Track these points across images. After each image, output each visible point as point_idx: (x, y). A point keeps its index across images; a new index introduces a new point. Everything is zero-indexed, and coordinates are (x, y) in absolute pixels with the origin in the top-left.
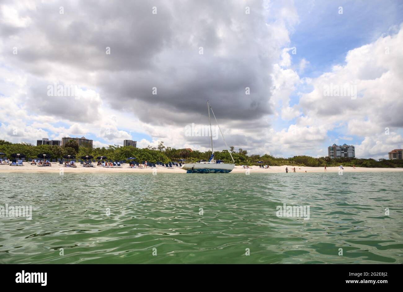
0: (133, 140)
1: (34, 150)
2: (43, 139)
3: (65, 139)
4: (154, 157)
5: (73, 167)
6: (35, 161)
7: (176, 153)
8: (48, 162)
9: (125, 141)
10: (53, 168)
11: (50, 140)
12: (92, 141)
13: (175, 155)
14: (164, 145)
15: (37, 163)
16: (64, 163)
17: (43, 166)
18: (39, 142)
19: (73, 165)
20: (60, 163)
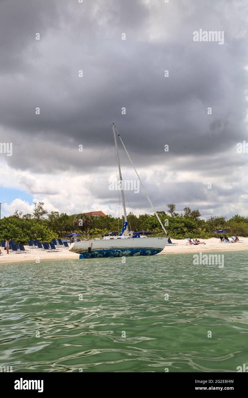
4: (25, 232)
7: (68, 222)
13: (67, 226)
14: (44, 207)
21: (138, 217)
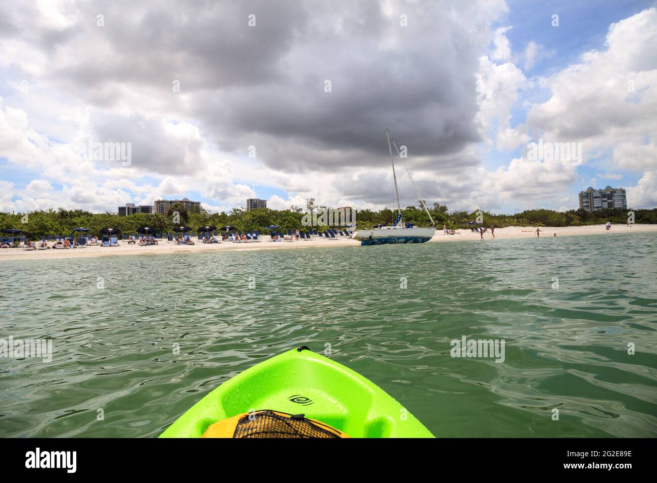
0: (262, 199)
1: (126, 222)
2: (127, 204)
3: (158, 202)
5: (189, 244)
6: (134, 237)
8: (152, 239)
9: (250, 201)
10: (162, 248)
11: (137, 205)
12: (199, 203)
15: (138, 241)
16: (174, 239)
17: (146, 245)
18: (122, 210)
19: (188, 242)
20: (169, 240)
21: (378, 212)
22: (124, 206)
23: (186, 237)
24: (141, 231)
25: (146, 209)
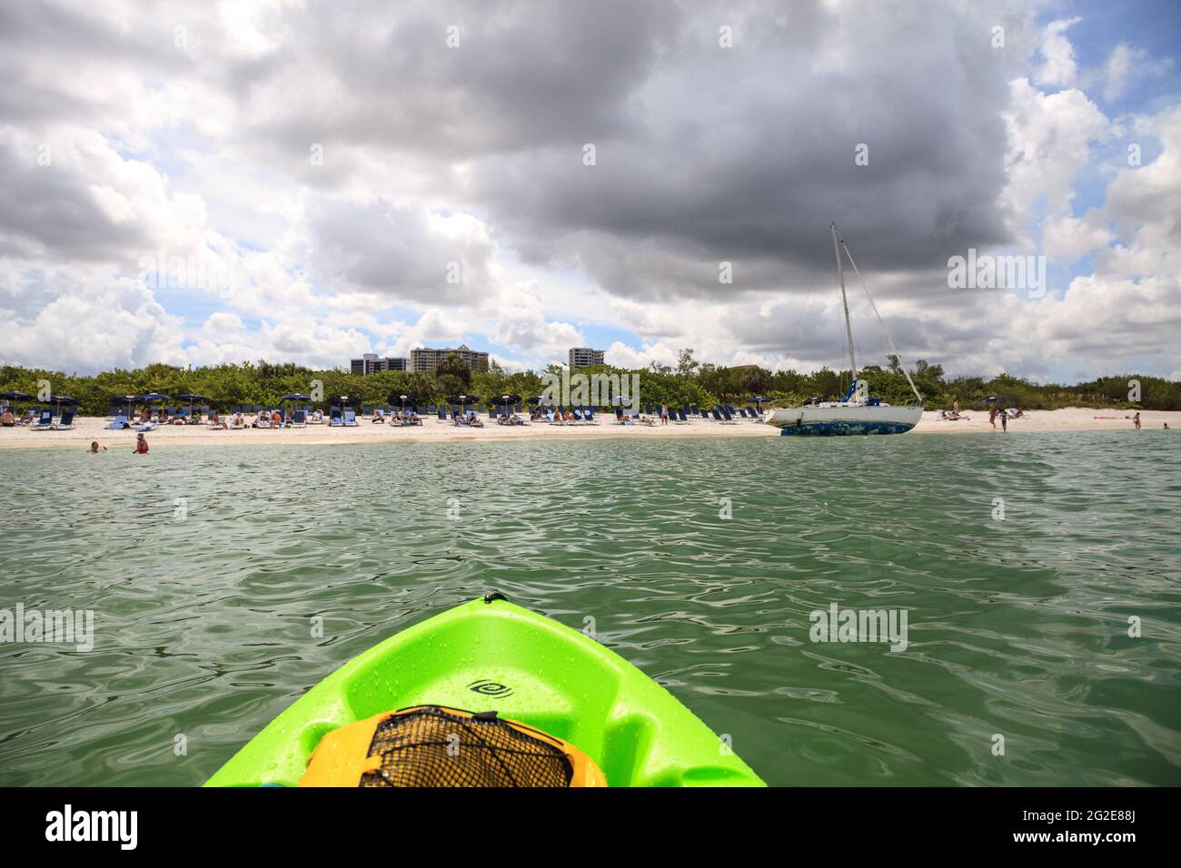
0: (595, 349)
1: (368, 386)
2: (365, 355)
3: (417, 353)
4: (670, 393)
5: (475, 426)
6: (382, 412)
7: (732, 379)
8: (413, 415)
9: (574, 353)
10: (430, 431)
11: (382, 357)
12: (485, 355)
13: (729, 385)
14: (694, 357)
15: (388, 419)
16: (449, 417)
17: (402, 425)
18: (356, 364)
19: (472, 422)
20: (440, 418)
21: (810, 376)
22: (361, 357)
23: (469, 412)
24: (395, 402)
25: (396, 364)
